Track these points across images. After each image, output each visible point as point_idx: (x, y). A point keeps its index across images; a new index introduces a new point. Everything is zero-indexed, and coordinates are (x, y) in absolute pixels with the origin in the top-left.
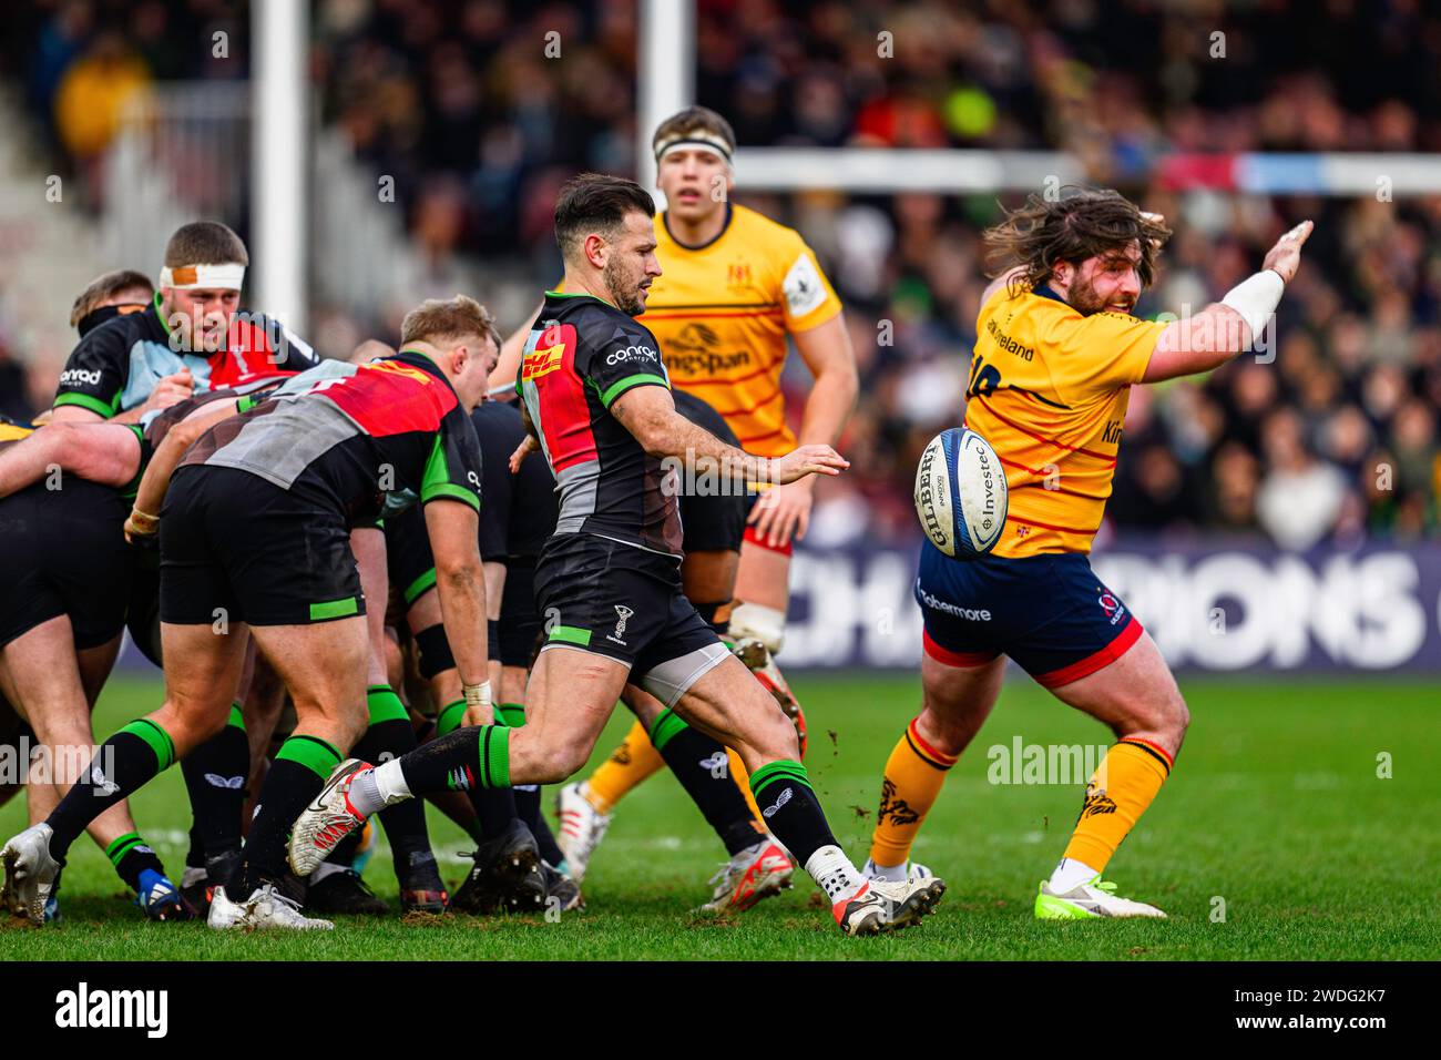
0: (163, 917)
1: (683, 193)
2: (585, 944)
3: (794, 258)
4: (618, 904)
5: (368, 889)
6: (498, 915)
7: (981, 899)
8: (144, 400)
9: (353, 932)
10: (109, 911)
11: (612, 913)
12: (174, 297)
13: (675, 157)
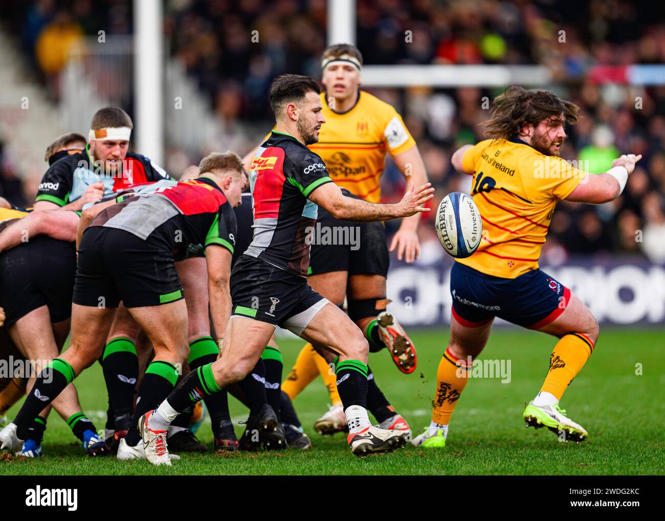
0: (94, 454)
1: (336, 86)
2: (306, 465)
3: (390, 119)
4: (322, 445)
5: (197, 439)
6: (262, 451)
7: (504, 440)
8: (80, 197)
9: (190, 460)
10: (68, 452)
11: (319, 449)
12: (96, 145)
13: (332, 68)
